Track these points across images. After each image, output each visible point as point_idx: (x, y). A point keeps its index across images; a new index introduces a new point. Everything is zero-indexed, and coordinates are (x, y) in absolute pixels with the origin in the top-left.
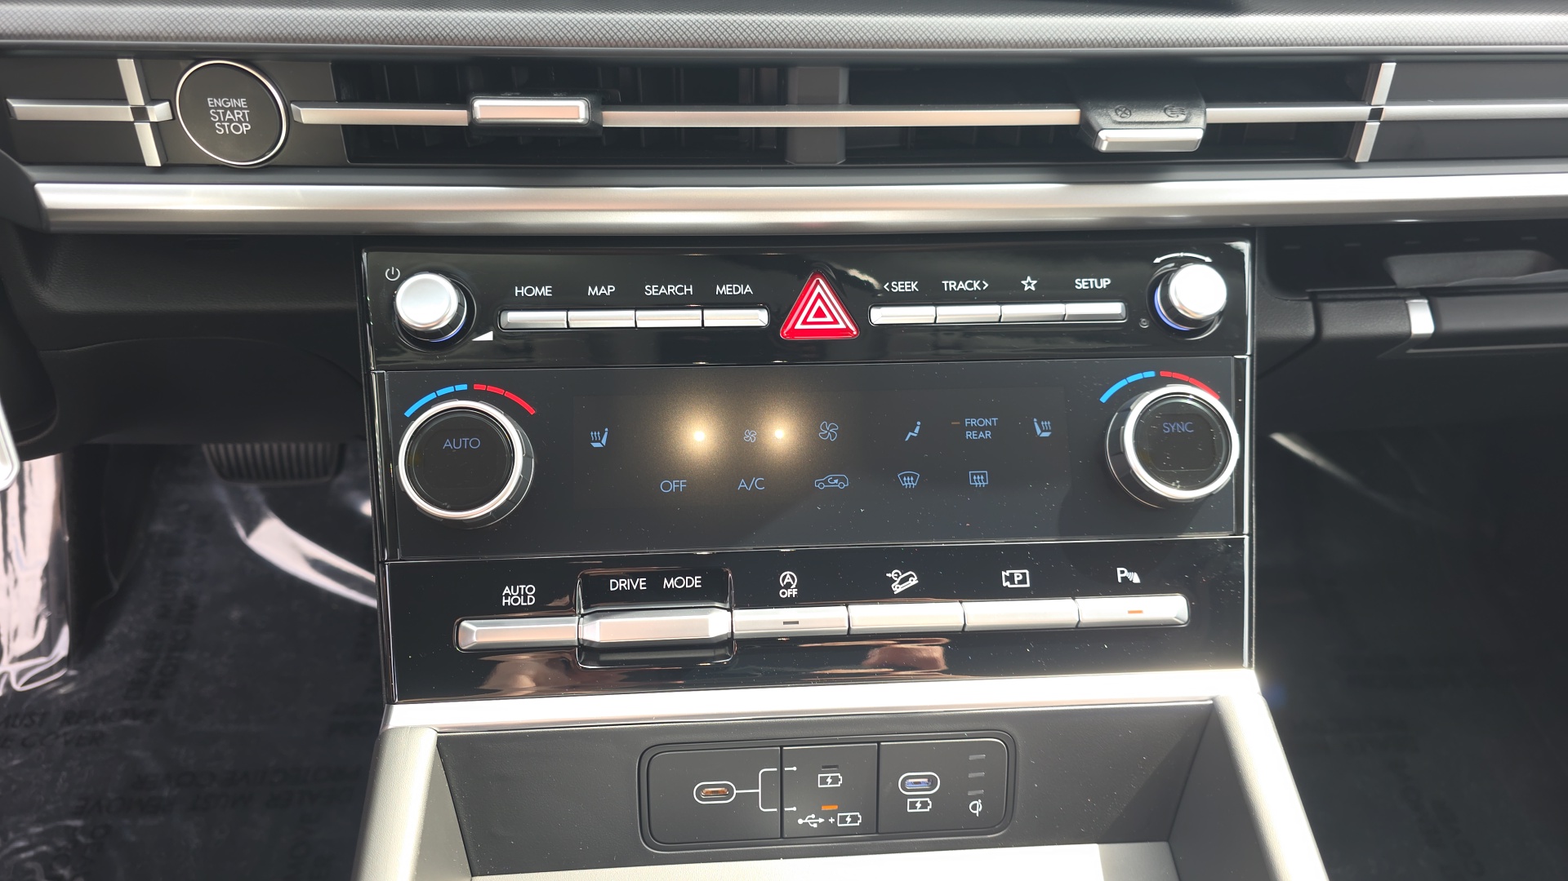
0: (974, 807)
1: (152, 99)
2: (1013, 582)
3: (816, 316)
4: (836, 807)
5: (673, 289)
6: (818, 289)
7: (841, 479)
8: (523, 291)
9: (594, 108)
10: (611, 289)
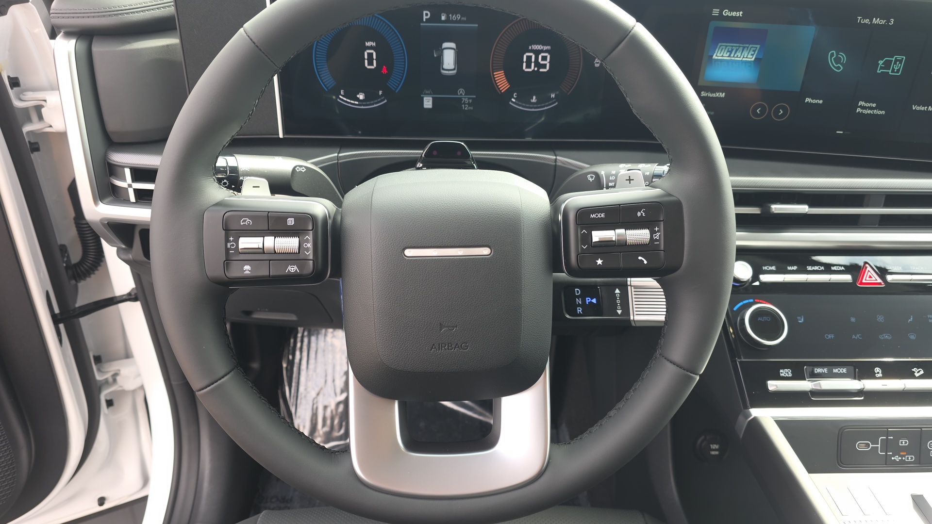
3: (869, 277)
4: (905, 453)
5: (817, 268)
6: (868, 269)
8: (766, 268)
9: (809, 208)
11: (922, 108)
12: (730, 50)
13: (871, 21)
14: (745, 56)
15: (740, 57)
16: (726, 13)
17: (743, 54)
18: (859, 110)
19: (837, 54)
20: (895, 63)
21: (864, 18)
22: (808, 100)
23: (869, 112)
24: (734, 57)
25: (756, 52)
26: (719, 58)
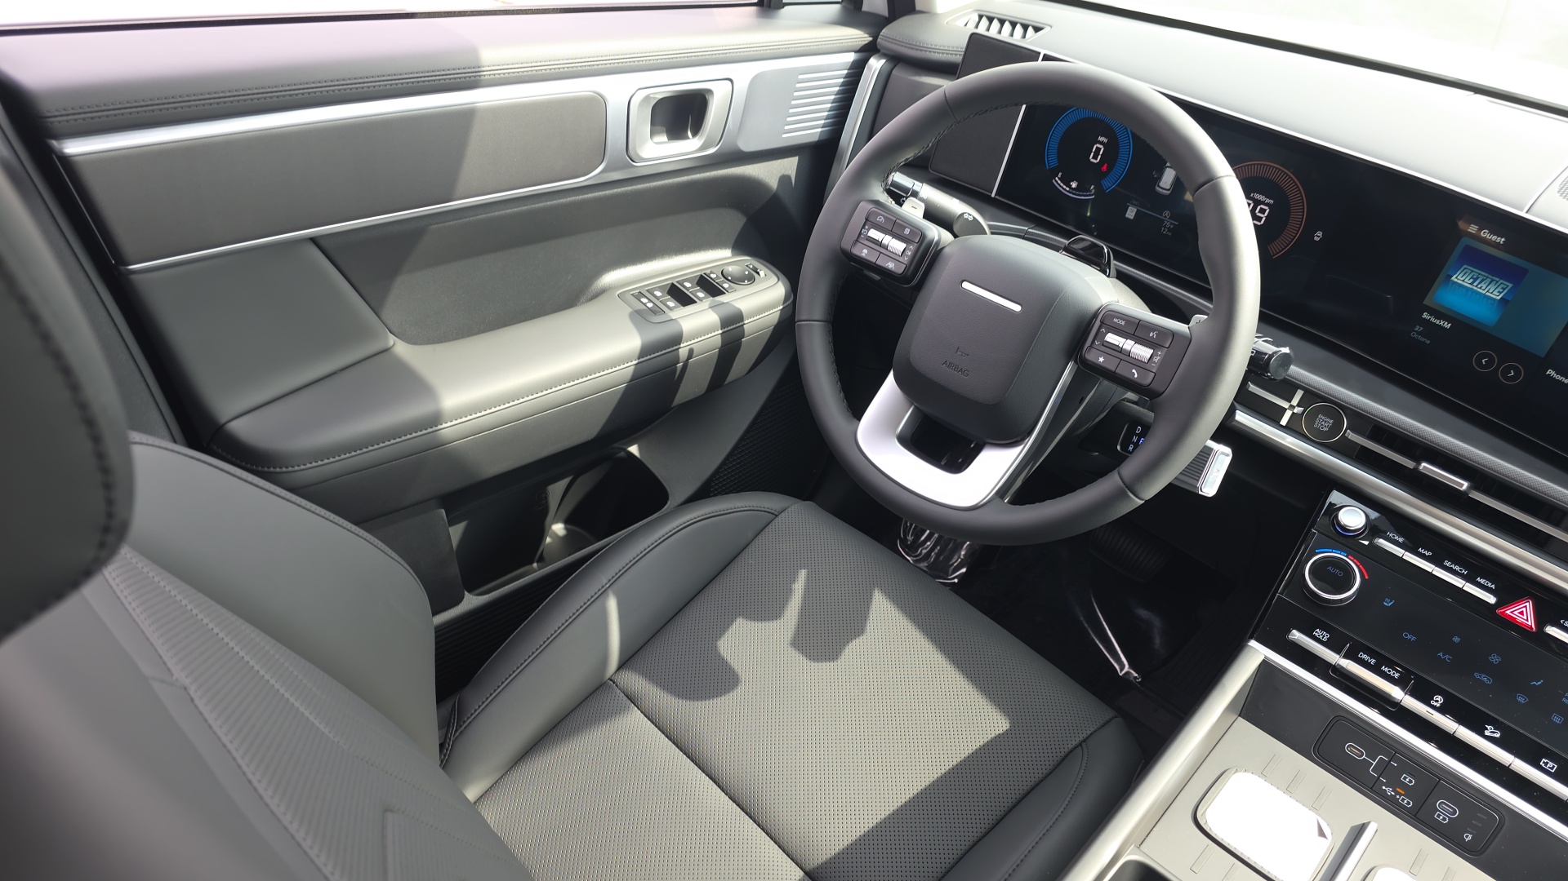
0: (1467, 836)
1: (1299, 405)
2: (1546, 765)
3: (1519, 613)
4: (1403, 793)
5: (1457, 568)
6: (1527, 604)
7: (1488, 679)
8: (1391, 535)
9: (1469, 488)
10: (1430, 554)
12: (1475, 277)
14: (1491, 291)
15: (1483, 290)
16: (1485, 234)
17: (1488, 288)
22: (1551, 372)
24: (1476, 286)
25: (1505, 291)
26: (1459, 281)
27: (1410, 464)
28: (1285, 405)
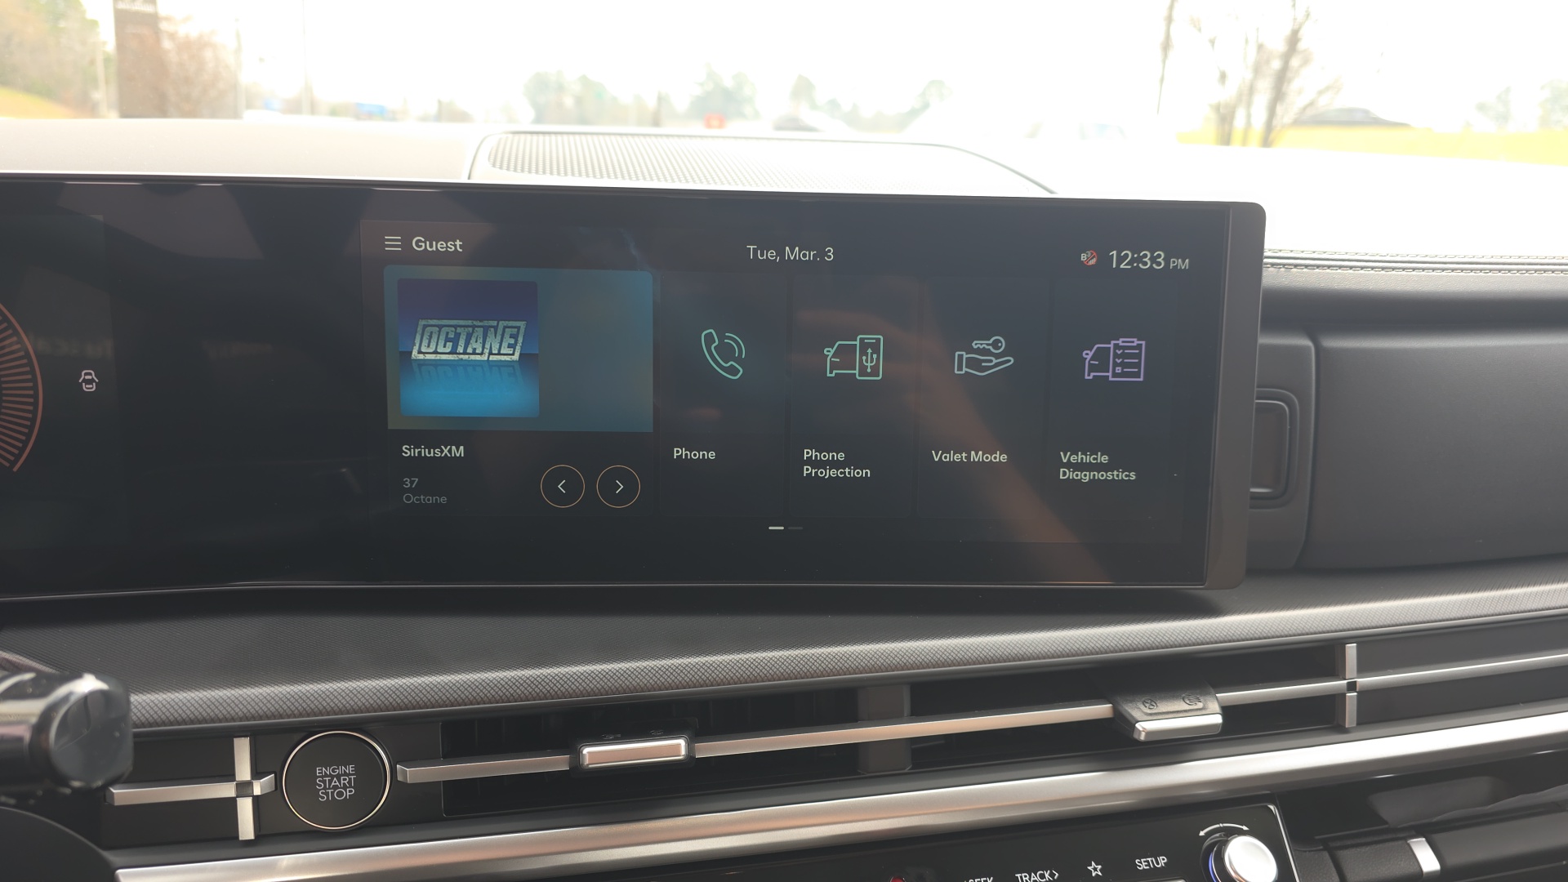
1: (256, 773)
9: (691, 743)
11: (957, 458)
12: (452, 335)
13: (781, 253)
14: (495, 351)
15: (482, 354)
16: (420, 244)
17: (487, 346)
18: (807, 470)
19: (721, 337)
20: (863, 352)
21: (764, 247)
22: (678, 452)
23: (833, 473)
24: (465, 353)
25: (520, 340)
26: (429, 357)
27: (557, 763)
28: (226, 790)
